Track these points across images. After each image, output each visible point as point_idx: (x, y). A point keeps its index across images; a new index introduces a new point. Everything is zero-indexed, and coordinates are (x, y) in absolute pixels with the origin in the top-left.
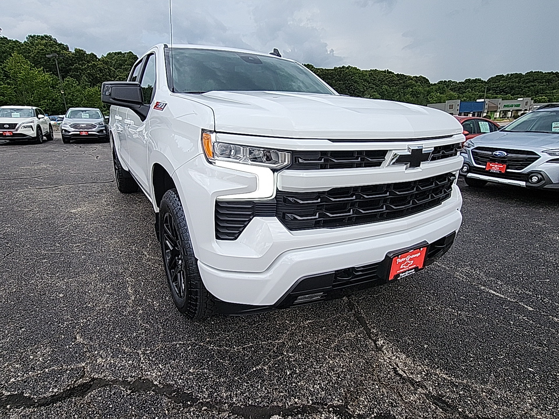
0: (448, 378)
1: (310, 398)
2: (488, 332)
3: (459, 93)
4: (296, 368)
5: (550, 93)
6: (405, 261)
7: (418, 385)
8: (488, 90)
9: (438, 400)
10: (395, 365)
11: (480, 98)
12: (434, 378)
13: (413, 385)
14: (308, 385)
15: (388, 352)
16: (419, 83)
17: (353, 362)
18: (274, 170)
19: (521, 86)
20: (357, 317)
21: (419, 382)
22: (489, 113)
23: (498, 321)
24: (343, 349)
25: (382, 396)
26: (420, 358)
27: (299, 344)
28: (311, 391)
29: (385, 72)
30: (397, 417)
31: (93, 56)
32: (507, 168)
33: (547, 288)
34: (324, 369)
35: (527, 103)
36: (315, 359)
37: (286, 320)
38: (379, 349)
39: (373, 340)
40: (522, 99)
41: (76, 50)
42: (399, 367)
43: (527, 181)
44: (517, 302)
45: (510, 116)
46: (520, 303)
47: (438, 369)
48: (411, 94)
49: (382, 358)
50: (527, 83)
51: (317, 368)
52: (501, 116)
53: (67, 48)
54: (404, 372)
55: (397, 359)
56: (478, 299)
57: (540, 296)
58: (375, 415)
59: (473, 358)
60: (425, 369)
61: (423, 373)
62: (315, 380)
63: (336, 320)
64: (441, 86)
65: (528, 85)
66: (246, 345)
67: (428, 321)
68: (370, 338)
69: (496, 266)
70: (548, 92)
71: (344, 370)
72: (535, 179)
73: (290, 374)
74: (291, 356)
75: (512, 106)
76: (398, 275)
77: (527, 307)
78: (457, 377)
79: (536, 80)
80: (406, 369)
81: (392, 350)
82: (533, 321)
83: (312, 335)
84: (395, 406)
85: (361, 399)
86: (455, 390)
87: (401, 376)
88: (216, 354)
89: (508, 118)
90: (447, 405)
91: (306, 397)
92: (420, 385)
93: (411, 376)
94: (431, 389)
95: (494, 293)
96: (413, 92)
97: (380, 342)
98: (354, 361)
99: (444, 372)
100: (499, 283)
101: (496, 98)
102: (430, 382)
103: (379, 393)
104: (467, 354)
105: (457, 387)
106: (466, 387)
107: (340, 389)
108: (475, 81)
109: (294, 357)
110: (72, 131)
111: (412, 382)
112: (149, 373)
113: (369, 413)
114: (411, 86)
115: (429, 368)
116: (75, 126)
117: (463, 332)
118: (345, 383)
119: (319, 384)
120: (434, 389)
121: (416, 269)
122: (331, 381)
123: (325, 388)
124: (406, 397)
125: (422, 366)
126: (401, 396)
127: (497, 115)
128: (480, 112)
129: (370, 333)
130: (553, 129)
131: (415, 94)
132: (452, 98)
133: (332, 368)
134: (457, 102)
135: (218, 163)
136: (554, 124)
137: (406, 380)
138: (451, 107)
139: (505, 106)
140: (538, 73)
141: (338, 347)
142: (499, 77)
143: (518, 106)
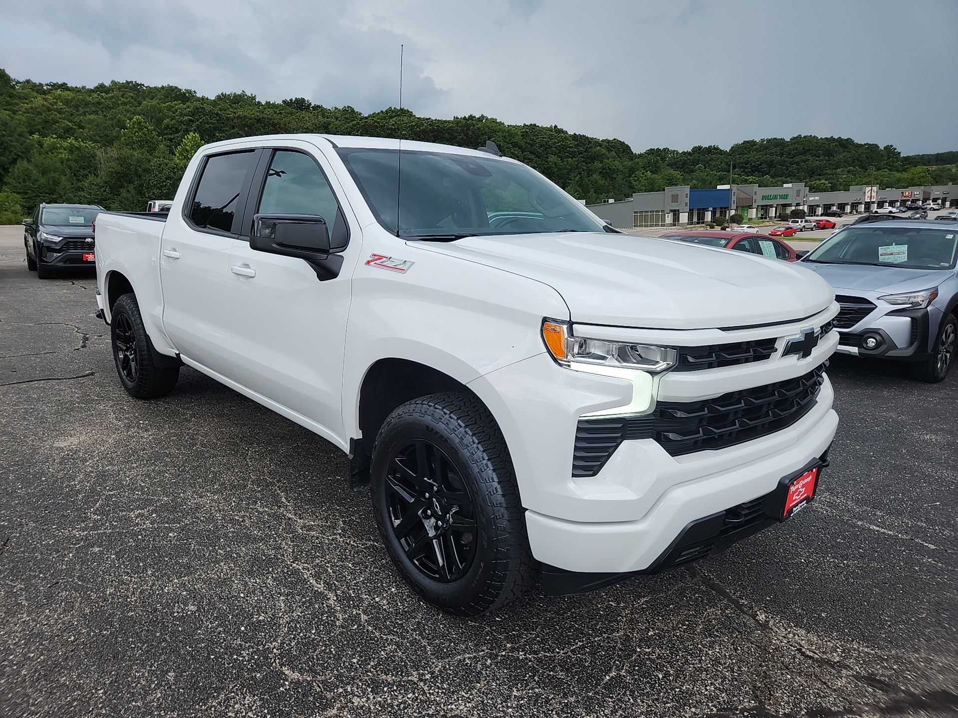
0: (872, 652)
1: (710, 704)
2: (892, 585)
3: (684, 171)
4: (666, 668)
5: (833, 174)
6: (798, 489)
7: (838, 666)
8: (733, 167)
9: (872, 680)
10: (796, 645)
11: (722, 181)
12: (854, 655)
13: (833, 667)
14: (697, 687)
15: (779, 629)
16: (613, 152)
17: (739, 648)
18: (653, 373)
19: (784, 162)
20: (708, 585)
21: (838, 662)
22: (740, 209)
23: (900, 569)
24: (715, 633)
25: (801, 688)
26: (826, 632)
27: (649, 634)
28: (707, 695)
29: (550, 129)
30: (833, 709)
33: (942, 515)
34: (707, 664)
35: (799, 191)
36: (686, 652)
37: (609, 601)
38: (764, 626)
39: (749, 615)
40: (790, 185)
42: (804, 647)
43: (860, 346)
44: (913, 540)
45: (774, 215)
46: (917, 541)
47: (854, 643)
48: (600, 173)
49: (776, 638)
50: (795, 156)
51: (696, 663)
52: (760, 216)
54: (815, 653)
55: (796, 637)
56: (861, 540)
57: (937, 528)
58: (805, 710)
59: (889, 621)
60: (838, 645)
61: (838, 650)
62: (702, 679)
63: (682, 593)
64: (653, 159)
65: (797, 159)
66: (574, 645)
67: (810, 579)
68: (745, 613)
69: (862, 488)
70: (829, 172)
71: (734, 661)
72: (871, 342)
73: (663, 677)
74: (649, 652)
75: (775, 197)
76: (791, 511)
77: (927, 544)
78: (881, 649)
79: (809, 150)
80: (813, 648)
81: (783, 626)
82: (942, 563)
83: (661, 618)
84: (824, 697)
85: (777, 695)
86: (886, 665)
87: (811, 658)
88: (537, 665)
89: (771, 218)
90: (886, 685)
91: (705, 704)
92: (842, 665)
93: (825, 657)
94: (858, 668)
95: (878, 528)
96: (604, 169)
97: (762, 617)
98: (741, 648)
99: (863, 644)
100: (878, 513)
101: (746, 181)
102: (852, 660)
103: (796, 684)
104: (880, 617)
105: (886, 660)
106: (897, 659)
107: (743, 687)
108: (709, 150)
109: (654, 653)
111: (828, 662)
112: (453, 707)
113: (797, 710)
114: (599, 157)
115: (843, 643)
117: (863, 589)
119: (711, 683)
120: (861, 668)
121: (807, 500)
122: (725, 678)
123: (723, 689)
124: (832, 683)
125: (833, 641)
126: (825, 683)
127: (753, 213)
128: (724, 210)
129: (739, 607)
130: (881, 259)
131: (607, 173)
132: (672, 183)
133: (716, 661)
134: (684, 191)
135: (574, 366)
136: (881, 250)
137: (822, 662)
138: (675, 198)
139: (764, 198)
140: (810, 139)
141: (708, 631)
142: (749, 146)
143: (785, 197)
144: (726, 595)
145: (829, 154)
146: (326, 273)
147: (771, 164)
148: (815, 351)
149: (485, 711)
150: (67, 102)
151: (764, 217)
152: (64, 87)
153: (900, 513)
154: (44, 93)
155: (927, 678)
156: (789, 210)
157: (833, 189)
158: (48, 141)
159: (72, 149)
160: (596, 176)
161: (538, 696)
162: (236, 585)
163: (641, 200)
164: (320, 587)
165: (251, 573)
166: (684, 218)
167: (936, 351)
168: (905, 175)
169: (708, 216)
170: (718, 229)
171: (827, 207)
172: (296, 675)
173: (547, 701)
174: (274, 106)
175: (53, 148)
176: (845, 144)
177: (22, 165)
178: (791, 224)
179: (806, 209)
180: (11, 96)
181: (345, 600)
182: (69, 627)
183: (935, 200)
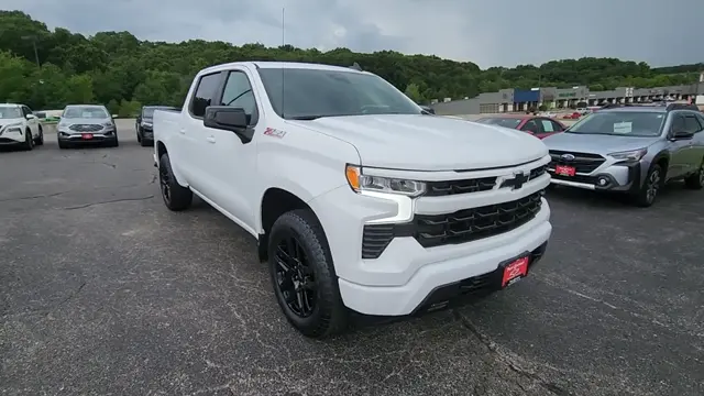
0: (556, 369)
3: (511, 80)
4: (425, 372)
5: (605, 81)
6: (513, 269)
7: (532, 377)
8: (542, 77)
9: (552, 387)
10: (509, 363)
11: (535, 86)
12: (545, 371)
13: (529, 377)
14: (441, 385)
15: (501, 353)
16: (468, 70)
18: (412, 197)
21: (533, 374)
22: (545, 102)
24: (461, 354)
26: (530, 356)
29: (431, 57)
31: (80, 38)
32: (577, 171)
34: (451, 371)
35: (583, 91)
38: (492, 351)
39: (486, 344)
40: (577, 87)
41: (57, 30)
42: (513, 364)
43: (596, 184)
44: (602, 302)
45: (567, 106)
46: (605, 303)
47: (546, 363)
48: (460, 82)
49: (498, 358)
50: (581, 70)
52: (558, 106)
53: (44, 27)
54: (519, 368)
55: (511, 358)
57: (621, 296)
60: (535, 364)
61: (535, 367)
62: (445, 380)
64: (492, 73)
65: (582, 72)
68: (483, 343)
70: (602, 79)
71: (468, 370)
72: (603, 182)
73: (422, 378)
74: (418, 363)
75: (567, 95)
76: (508, 282)
77: (611, 306)
78: (563, 368)
79: (590, 66)
80: (520, 365)
81: (504, 351)
83: (431, 344)
86: (563, 378)
87: (516, 371)
88: (349, 367)
89: (565, 107)
90: (560, 390)
92: (534, 377)
93: (526, 371)
94: (544, 379)
95: (581, 295)
97: (493, 345)
99: (552, 365)
101: (550, 86)
102: (542, 374)
103: (502, 386)
106: (572, 375)
108: (527, 67)
109: (421, 363)
110: (73, 134)
111: (527, 375)
114: (460, 73)
115: (539, 363)
116: (77, 128)
118: (471, 380)
119: (450, 383)
120: (547, 379)
121: (522, 276)
122: (460, 380)
124: (525, 387)
125: (533, 362)
126: (521, 387)
127: (554, 105)
128: (536, 103)
129: (481, 338)
130: (615, 131)
131: (465, 82)
132: (505, 87)
133: (457, 370)
134: (510, 92)
135: (364, 192)
136: (615, 125)
137: (522, 374)
138: (505, 96)
139: (561, 95)
140: (592, 60)
141: (457, 353)
142: (552, 64)
143: (574, 94)
144: (474, 331)
145: (603, 68)
146: (246, 140)
147: (566, 75)
148: (525, 186)
149: (311, 391)
150: (166, 52)
151: (561, 107)
152: (164, 43)
153: (599, 286)
154: (154, 47)
155: (588, 388)
156: (576, 103)
157: (605, 89)
158: (155, 72)
159: (166, 77)
160: (457, 84)
161: (345, 384)
162: (195, 313)
163: (484, 98)
164: (239, 317)
165: (203, 308)
166: (510, 108)
167: (646, 188)
168: (651, 80)
169: (525, 107)
170: (531, 114)
171: (601, 100)
172: (213, 365)
173: (349, 387)
174: (274, 50)
175: (157, 77)
176: (613, 62)
177: (142, 86)
178: (577, 111)
179: (587, 102)
180: (138, 49)
181: (250, 325)
182: (102, 332)
183: (672, 95)
